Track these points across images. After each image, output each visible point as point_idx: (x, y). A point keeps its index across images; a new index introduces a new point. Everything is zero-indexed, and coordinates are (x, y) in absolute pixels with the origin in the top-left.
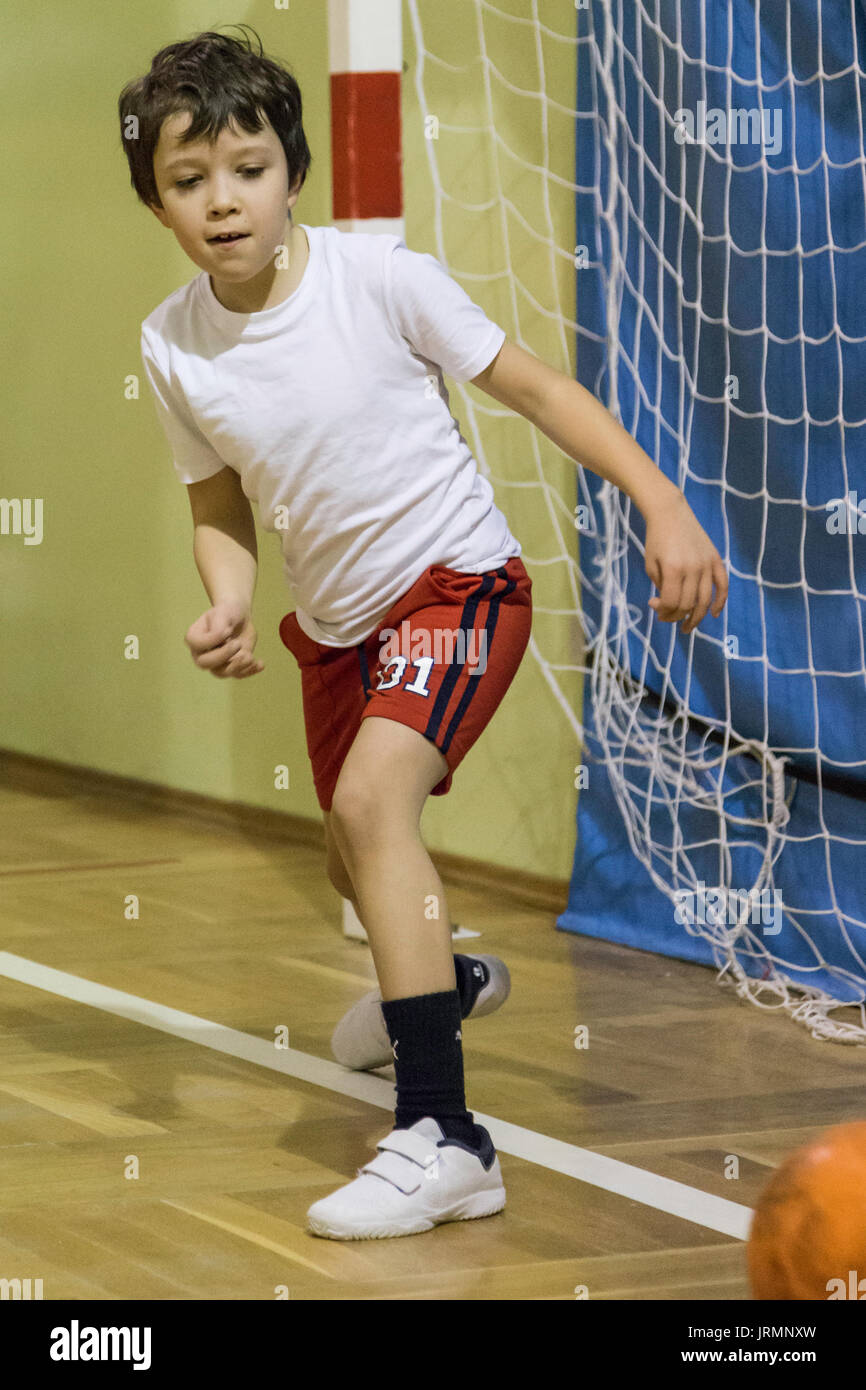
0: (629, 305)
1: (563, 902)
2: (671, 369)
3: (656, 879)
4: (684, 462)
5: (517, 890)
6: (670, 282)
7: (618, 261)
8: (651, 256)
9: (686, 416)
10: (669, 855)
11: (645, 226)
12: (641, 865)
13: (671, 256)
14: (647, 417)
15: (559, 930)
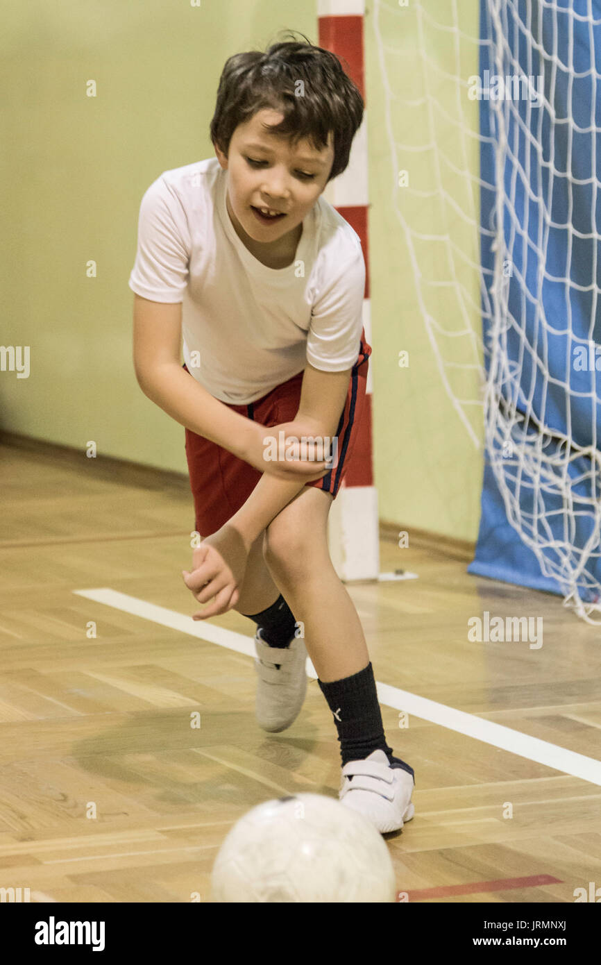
0: (509, 166)
1: (471, 555)
2: (534, 207)
3: (524, 537)
4: (542, 267)
5: (444, 547)
6: (534, 150)
7: (503, 138)
8: (522, 135)
9: (544, 237)
10: (530, 521)
11: (520, 113)
12: (515, 531)
13: (534, 132)
14: (519, 238)
15: (471, 573)
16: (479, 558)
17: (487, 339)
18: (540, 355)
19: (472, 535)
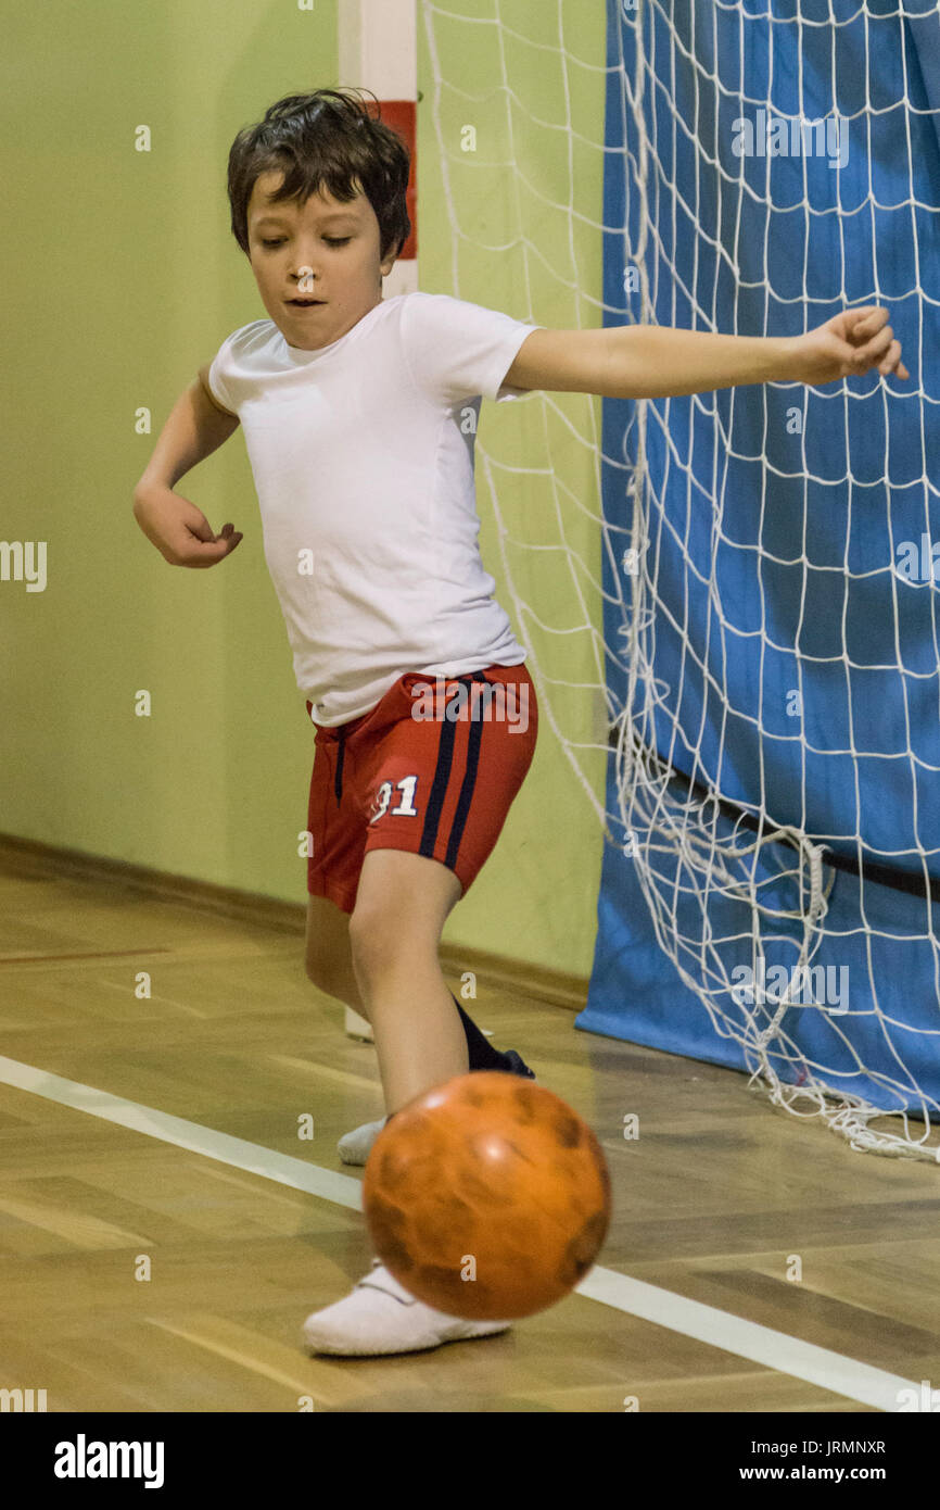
1: (583, 999)
3: (683, 975)
4: (717, 525)
5: (533, 985)
7: (648, 308)
8: (683, 303)
11: (677, 270)
12: (668, 962)
13: (705, 303)
14: (678, 476)
15: (579, 1028)
16: (593, 1005)
17: (614, 640)
18: (715, 670)
19: (582, 964)
